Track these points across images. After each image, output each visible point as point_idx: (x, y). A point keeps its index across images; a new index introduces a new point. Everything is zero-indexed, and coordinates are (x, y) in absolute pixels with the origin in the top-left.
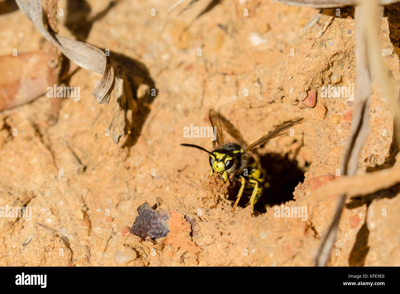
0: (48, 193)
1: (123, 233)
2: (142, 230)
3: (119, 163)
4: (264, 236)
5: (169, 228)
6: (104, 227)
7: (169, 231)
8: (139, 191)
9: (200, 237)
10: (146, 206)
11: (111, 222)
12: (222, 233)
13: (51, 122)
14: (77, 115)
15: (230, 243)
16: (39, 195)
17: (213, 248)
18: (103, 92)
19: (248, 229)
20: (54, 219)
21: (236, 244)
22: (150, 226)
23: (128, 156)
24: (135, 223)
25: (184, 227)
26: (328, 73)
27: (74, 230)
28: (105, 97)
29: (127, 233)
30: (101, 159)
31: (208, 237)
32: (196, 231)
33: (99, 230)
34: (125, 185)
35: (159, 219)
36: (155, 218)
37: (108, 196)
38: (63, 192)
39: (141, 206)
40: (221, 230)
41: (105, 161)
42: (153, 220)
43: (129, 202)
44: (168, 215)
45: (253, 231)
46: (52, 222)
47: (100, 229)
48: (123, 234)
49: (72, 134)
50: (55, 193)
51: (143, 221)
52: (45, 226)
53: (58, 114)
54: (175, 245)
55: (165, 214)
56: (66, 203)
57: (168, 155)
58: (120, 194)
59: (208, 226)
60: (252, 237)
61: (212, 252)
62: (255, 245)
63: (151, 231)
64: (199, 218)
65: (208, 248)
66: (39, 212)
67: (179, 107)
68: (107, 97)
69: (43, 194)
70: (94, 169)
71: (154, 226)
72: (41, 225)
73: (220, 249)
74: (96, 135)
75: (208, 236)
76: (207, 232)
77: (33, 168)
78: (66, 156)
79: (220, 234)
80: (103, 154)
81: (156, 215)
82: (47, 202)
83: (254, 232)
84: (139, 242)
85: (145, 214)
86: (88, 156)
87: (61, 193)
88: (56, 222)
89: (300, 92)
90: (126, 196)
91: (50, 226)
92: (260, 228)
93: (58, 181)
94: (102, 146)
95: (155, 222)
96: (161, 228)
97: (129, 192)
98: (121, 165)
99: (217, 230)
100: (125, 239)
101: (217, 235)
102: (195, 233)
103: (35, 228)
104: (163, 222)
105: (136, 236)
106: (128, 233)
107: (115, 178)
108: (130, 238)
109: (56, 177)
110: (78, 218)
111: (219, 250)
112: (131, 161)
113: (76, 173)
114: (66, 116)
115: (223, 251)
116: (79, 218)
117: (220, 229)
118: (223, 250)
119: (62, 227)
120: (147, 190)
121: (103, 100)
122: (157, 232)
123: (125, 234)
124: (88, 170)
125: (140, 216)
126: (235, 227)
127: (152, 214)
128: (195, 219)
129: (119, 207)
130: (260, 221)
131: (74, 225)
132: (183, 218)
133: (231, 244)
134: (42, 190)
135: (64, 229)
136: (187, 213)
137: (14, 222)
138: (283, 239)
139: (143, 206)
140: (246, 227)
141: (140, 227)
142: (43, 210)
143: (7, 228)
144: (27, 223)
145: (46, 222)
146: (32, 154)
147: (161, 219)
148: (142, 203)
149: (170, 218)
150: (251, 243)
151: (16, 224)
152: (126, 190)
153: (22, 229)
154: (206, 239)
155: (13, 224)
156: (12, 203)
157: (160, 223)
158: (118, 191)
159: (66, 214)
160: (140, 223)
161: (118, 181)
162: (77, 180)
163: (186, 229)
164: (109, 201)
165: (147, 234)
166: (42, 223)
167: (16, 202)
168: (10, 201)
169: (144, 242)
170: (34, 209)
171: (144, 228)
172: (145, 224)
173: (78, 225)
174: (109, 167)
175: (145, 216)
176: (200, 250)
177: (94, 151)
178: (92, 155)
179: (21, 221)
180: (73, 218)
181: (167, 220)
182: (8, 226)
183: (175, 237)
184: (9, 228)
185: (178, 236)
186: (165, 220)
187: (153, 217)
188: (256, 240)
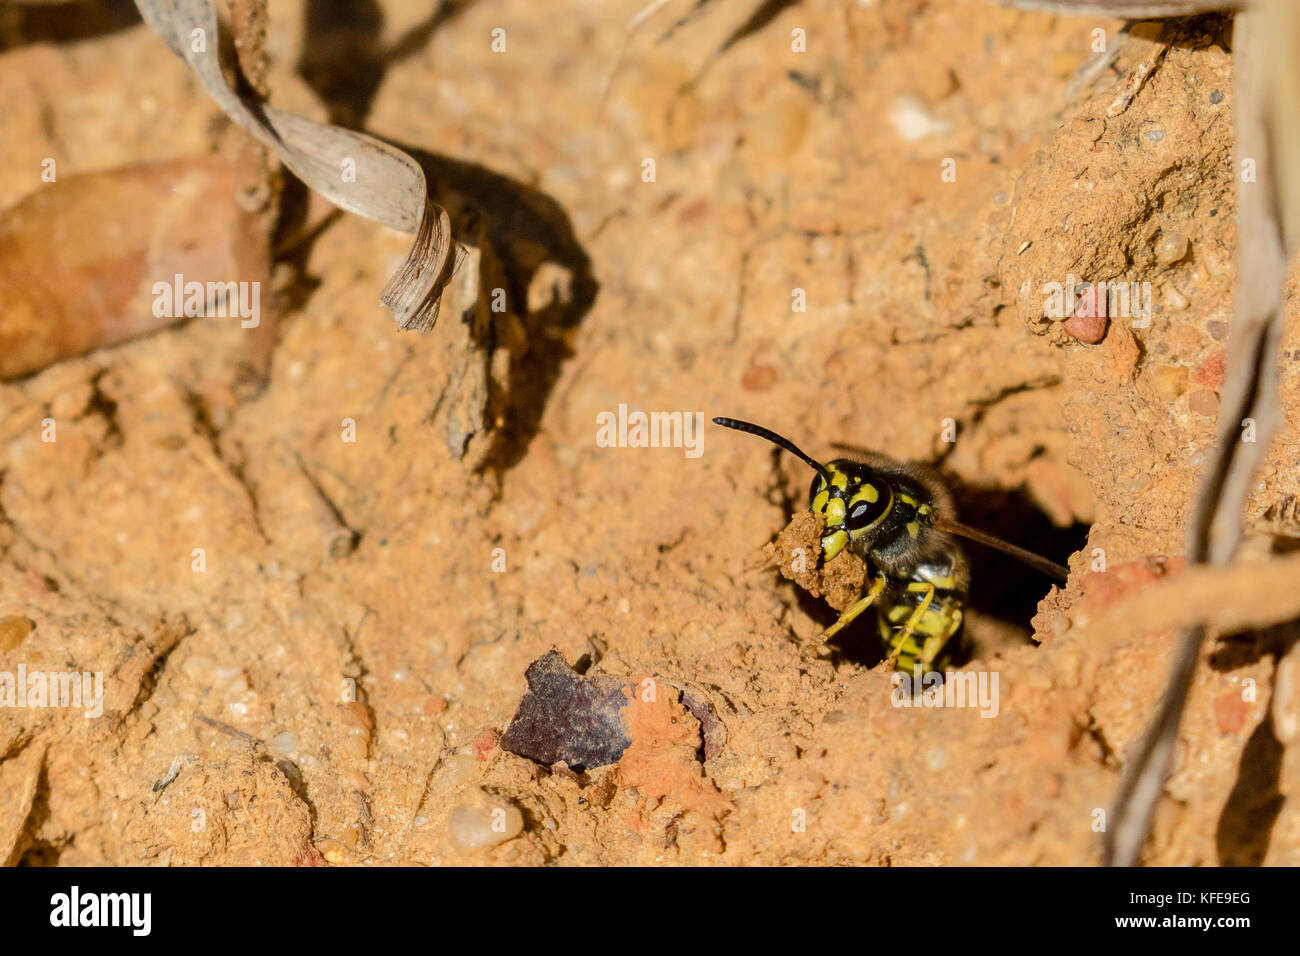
0: (234, 619)
1: (479, 748)
2: (540, 739)
3: (466, 521)
4: (935, 760)
5: (628, 735)
6: (418, 730)
7: (627, 745)
8: (533, 612)
9: (729, 764)
10: (554, 664)
11: (439, 715)
12: (799, 752)
13: (247, 390)
14: (330, 367)
15: (827, 782)
16: (206, 626)
17: (771, 797)
18: (416, 292)
19: (885, 736)
20: (255, 705)
21: (846, 787)
22: (567, 725)
23: (497, 498)
24: (517, 717)
25: (677, 731)
26: (1145, 231)
27: (321, 738)
28: (422, 306)
29: (492, 748)
30: (407, 507)
31: (756, 763)
32: (716, 742)
33: (402, 741)
34: (486, 593)
35: (595, 704)
36: (583, 702)
37: (431, 631)
38: (284, 614)
39: (539, 664)
40: (798, 741)
41: (421, 514)
42: (577, 706)
43: (500, 650)
44: (627, 691)
45: (900, 744)
46: (248, 715)
47: (403, 736)
48: (480, 753)
49: (312, 427)
50: (257, 619)
51: (544, 712)
52: (226, 726)
53: (269, 362)
54: (647, 790)
55: (617, 688)
56: (295, 652)
57: (626, 498)
58: (469, 623)
59: (757, 727)
60: (898, 763)
61: (768, 811)
62: (907, 790)
63: (570, 744)
64: (727, 700)
65: (754, 800)
66: (207, 682)
67: (663, 340)
68: (429, 307)
69: (218, 623)
70: (384, 543)
71: (579, 729)
72: (211, 723)
73: (793, 801)
74: (392, 431)
75: (754, 759)
76: (753, 746)
77: (187, 539)
78: (293, 499)
79: (794, 754)
80: (413, 493)
81: (586, 693)
82: (233, 649)
83: (905, 746)
84: (532, 778)
85: (552, 688)
86: (365, 500)
87: (277, 618)
88: (261, 713)
90: (488, 630)
91: (243, 728)
92: (924, 735)
93: (267, 579)
94: (410, 466)
95: (583, 714)
96: (602, 732)
97: (500, 616)
98: (475, 529)
99: (785, 740)
100: (484, 768)
101: (786, 755)
102: (715, 749)
103: (193, 733)
104: (609, 713)
105: (521, 761)
106: (496, 750)
107: (453, 572)
108: (500, 765)
109: (261, 568)
110: (332, 703)
111: (790, 804)
112: (506, 517)
113: (325, 554)
114: (296, 370)
115: (803, 810)
116: (337, 701)
117: (793, 736)
118: (804, 805)
119: (280, 731)
120: (556, 610)
121: (414, 316)
122: (590, 745)
123: (485, 753)
124: (366, 545)
125: (535, 693)
126: (843, 731)
127: (573, 688)
128: (712, 705)
129: (467, 664)
131: (319, 722)
132: (675, 703)
133: (830, 788)
134: (215, 608)
135: (286, 737)
136: (687, 685)
137: (124, 712)
138: (1000, 771)
139: (545, 663)
140: (879, 732)
141: (533, 729)
142: (220, 675)
143: (104, 734)
144: (169, 716)
145: (228, 712)
146: (183, 492)
147: (603, 704)
148: (541, 654)
149: (631, 701)
150: (895, 784)
151: (131, 720)
152: (489, 609)
153: (152, 736)
154: (749, 769)
155: (123, 721)
156: (118, 651)
157: (600, 718)
158: (465, 613)
159: (294, 688)
160: (534, 718)
161: (462, 581)
162: (329, 578)
163: (685, 736)
164: (435, 645)
165: (558, 751)
166: (215, 718)
167: (132, 648)
168: (111, 644)
169: (546, 780)
170: (190, 673)
171: (546, 734)
172: (551, 719)
173: (333, 723)
174: (434, 536)
175: (550, 696)
176: (730, 807)
177: (386, 485)
178: (378, 495)
179: (147, 708)
180: (315, 701)
181: (623, 709)
182: (107, 727)
183: (647, 762)
184: (108, 733)
185: (657, 758)
186: (616, 707)
187: (576, 697)
188: (912, 772)
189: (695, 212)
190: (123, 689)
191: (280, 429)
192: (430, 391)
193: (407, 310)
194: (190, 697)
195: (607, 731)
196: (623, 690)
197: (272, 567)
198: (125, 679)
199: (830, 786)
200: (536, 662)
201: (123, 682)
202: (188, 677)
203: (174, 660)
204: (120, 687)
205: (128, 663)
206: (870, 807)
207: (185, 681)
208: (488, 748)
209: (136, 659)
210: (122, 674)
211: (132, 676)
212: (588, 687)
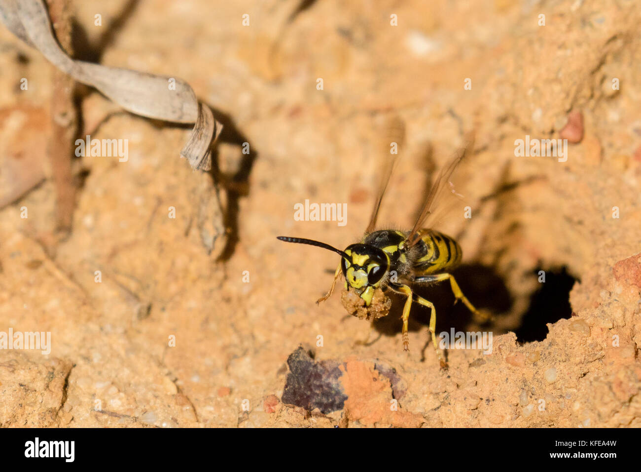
0: (96, 358)
1: (269, 406)
2: (299, 398)
3: (211, 291)
4: (550, 375)
5: (345, 393)
6: (218, 405)
7: (346, 398)
8: (261, 338)
9: (412, 400)
10: (301, 355)
11: (227, 396)
12: (458, 386)
13: (62, 235)
14: (107, 218)
15: (482, 399)
16: (80, 362)
17: (449, 412)
18: (201, 147)
19: (514, 368)
20: (124, 400)
21: (493, 400)
22: (311, 390)
23: (226, 278)
24: (286, 386)
25: (377, 385)
26: (598, 77)
27: (168, 414)
28: (205, 156)
29: (276, 405)
30: (173, 288)
31: (428, 398)
32: (401, 389)
33: (210, 412)
34: (231, 330)
35: (324, 377)
36: (318, 376)
37: (203, 354)
38: (122, 353)
39: (293, 355)
40: (455, 380)
41: (182, 292)
42: (315, 379)
43: (247, 360)
44: (342, 368)
45: (525, 371)
46: (123, 405)
47: (212, 409)
48: (270, 408)
49: (106, 250)
50: (109, 355)
51: (299, 383)
52: (112, 413)
53: (71, 217)
54: (366, 421)
55: (335, 366)
56: (134, 371)
57: (297, 270)
58: (225, 348)
59: (425, 377)
60: (525, 381)
61: (448, 420)
62: (531, 397)
63: (314, 401)
64: (401, 366)
65: (439, 414)
66: (93, 392)
68: (207, 157)
69: (87, 359)
70: (163, 309)
71: (317, 392)
72: (102, 412)
73: (461, 413)
74: (161, 243)
75: (426, 395)
76: (425, 388)
77: (53, 318)
78: (106, 292)
79: (455, 387)
80: (176, 279)
81: (319, 371)
82: (100, 373)
83: (528, 372)
84: (305, 418)
85: (301, 369)
86: (148, 287)
87: (118, 356)
88: (129, 404)
89: (557, 115)
91: (122, 412)
92: (540, 363)
93: (107, 334)
94: (173, 263)
95: (318, 383)
96: (330, 393)
97: (242, 342)
98: (217, 295)
99: (448, 380)
100: (276, 415)
101: (451, 388)
102: (400, 393)
103: (94, 418)
104: (333, 382)
105: (298, 409)
106: (279, 406)
107: (206, 321)
108: (284, 413)
109: (102, 329)
110: (166, 395)
111: (460, 415)
112: (231, 288)
113: (134, 318)
114: (88, 221)
115: (469, 417)
116: (169, 393)
117: (452, 378)
118: (468, 414)
119: (145, 412)
120: (275, 335)
121: (201, 162)
122: (325, 400)
123: (273, 408)
124: (155, 312)
125: (293, 372)
126: (485, 370)
127: (311, 368)
128: (394, 369)
129: (231, 369)
130: (538, 349)
131: (164, 406)
132: (373, 370)
133: (484, 402)
134: (83, 352)
135: (150, 415)
136: (378, 359)
137: (57, 408)
138: (591, 377)
139: (296, 355)
140: (510, 365)
141: (295, 393)
142: (99, 387)
143: (49, 422)
144: (78, 411)
145: (110, 406)
146: (43, 293)
147: (329, 376)
148: (294, 349)
149: (345, 373)
150: (524, 394)
151: (61, 413)
152: (235, 339)
153: (73, 422)
154: (424, 401)
155: (57, 414)
156: (45, 376)
157: (328, 385)
158: (220, 343)
159: (142, 390)
160: (294, 387)
161: (213, 326)
162: (139, 332)
163: (382, 388)
164: (208, 361)
165: (309, 405)
166: (104, 409)
167: (53, 373)
168: (40, 372)
169: (311, 419)
170: (81, 386)
171: (301, 396)
172: (302, 387)
173: (171, 405)
174: (193, 302)
175: (300, 374)
176: (424, 421)
177: (160, 276)
178: (156, 283)
179: (67, 407)
180: (157, 395)
181: (340, 379)
182: (50, 417)
183: (364, 404)
184: (51, 421)
185: (370, 401)
186: (336, 378)
187: (313, 373)
188: (534, 386)
189: (295, 112)
190: (54, 396)
191: (86, 254)
192: (184, 218)
193: (197, 158)
194: (86, 400)
195: (333, 392)
196: (339, 367)
197: (108, 328)
198: (53, 390)
199: (484, 401)
200: (292, 354)
201: (53, 392)
202: (81, 389)
203: (71, 381)
204: (52, 395)
205: (52, 382)
206: (509, 410)
207: (80, 391)
208: (274, 405)
209: (57, 379)
210: (51, 387)
211: (56, 388)
212: (320, 368)
